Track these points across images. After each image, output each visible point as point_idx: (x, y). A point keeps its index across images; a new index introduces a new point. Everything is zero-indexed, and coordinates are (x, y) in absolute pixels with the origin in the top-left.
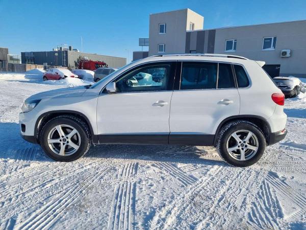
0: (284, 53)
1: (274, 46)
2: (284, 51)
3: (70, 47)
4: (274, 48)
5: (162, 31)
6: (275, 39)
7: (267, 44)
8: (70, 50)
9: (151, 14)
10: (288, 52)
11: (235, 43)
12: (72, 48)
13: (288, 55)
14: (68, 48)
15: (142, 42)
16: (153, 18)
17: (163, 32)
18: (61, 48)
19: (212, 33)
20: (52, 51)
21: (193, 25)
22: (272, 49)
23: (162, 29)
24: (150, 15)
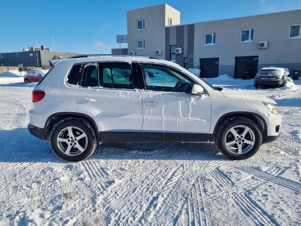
0: (262, 45)
1: (252, 38)
2: (261, 42)
3: (42, 47)
4: (252, 40)
5: (140, 27)
6: (252, 31)
7: (245, 36)
8: (42, 49)
9: (128, 10)
10: (266, 43)
11: (214, 37)
12: (44, 47)
13: (266, 46)
14: (40, 48)
15: (120, 39)
16: (130, 14)
17: (142, 28)
18: (32, 48)
19: (191, 27)
20: (22, 51)
21: (171, 20)
22: (250, 41)
23: (140, 25)
24: (127, 12)
